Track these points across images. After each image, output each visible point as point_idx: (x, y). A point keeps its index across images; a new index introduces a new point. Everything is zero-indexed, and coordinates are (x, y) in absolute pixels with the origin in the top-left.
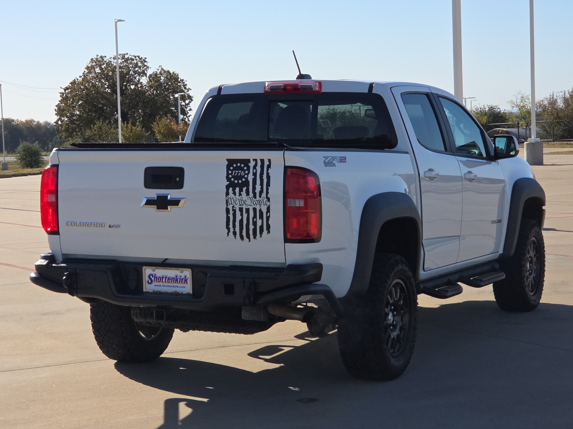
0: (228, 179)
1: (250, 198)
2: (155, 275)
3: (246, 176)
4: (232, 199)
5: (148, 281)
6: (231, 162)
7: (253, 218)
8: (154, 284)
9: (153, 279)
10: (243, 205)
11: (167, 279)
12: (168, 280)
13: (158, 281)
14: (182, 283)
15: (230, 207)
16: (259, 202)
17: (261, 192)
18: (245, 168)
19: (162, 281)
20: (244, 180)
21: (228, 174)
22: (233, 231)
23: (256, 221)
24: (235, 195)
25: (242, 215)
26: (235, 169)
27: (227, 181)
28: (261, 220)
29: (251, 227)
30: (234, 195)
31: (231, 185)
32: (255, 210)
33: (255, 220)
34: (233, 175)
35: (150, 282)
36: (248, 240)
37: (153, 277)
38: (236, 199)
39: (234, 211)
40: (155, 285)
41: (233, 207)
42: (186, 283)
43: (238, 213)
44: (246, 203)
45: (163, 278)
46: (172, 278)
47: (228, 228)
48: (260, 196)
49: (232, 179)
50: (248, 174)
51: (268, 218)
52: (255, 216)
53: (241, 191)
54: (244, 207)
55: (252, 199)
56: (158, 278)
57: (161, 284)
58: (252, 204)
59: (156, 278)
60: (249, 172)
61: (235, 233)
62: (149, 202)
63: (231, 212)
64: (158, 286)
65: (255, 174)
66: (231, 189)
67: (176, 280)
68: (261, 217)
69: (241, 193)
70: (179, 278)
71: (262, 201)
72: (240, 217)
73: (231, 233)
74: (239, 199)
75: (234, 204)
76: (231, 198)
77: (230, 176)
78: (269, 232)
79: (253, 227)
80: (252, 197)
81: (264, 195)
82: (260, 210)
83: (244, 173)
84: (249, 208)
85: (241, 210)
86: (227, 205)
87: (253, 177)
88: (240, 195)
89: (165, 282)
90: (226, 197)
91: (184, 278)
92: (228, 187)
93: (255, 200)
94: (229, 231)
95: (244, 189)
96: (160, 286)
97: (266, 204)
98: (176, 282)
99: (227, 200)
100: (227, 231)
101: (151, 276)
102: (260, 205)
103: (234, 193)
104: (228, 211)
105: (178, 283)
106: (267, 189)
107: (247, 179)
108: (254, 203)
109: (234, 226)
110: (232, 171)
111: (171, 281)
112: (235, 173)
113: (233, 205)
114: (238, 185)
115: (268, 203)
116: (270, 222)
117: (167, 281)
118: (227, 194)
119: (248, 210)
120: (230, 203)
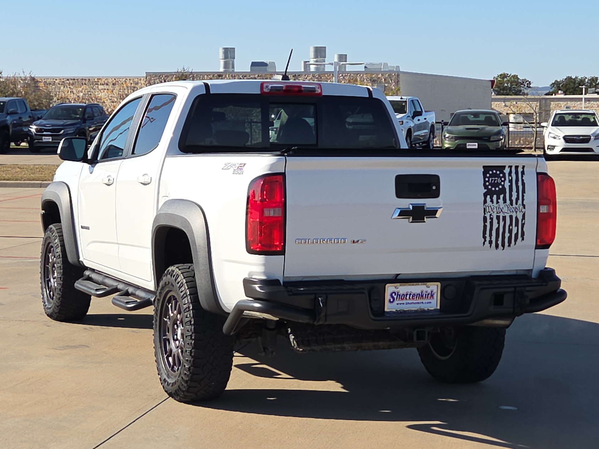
0: (486, 187)
1: (507, 206)
2: (398, 293)
3: (503, 183)
4: (490, 208)
5: (390, 300)
6: (487, 169)
7: (509, 227)
8: (396, 302)
9: (395, 297)
10: (500, 213)
11: (411, 296)
12: (413, 296)
13: (401, 299)
14: (427, 298)
15: (488, 215)
16: (515, 209)
17: (517, 199)
18: (501, 175)
19: (406, 299)
20: (500, 187)
21: (485, 182)
22: (489, 239)
23: (512, 229)
24: (493, 203)
25: (499, 223)
26: (491, 176)
27: (485, 189)
28: (516, 227)
29: (507, 235)
30: (491, 203)
31: (488, 193)
32: (511, 217)
33: (511, 227)
34: (490, 182)
35: (392, 300)
36: (502, 248)
37: (395, 295)
38: (493, 207)
39: (492, 219)
40: (398, 304)
41: (491, 215)
42: (433, 298)
43: (495, 221)
44: (503, 211)
45: (407, 295)
46: (417, 294)
47: (484, 237)
48: (516, 204)
49: (490, 187)
50: (504, 181)
51: (523, 225)
52: (511, 224)
53: (498, 198)
54: (501, 215)
55: (508, 206)
56: (401, 295)
57: (404, 301)
58: (509, 212)
59: (398, 296)
60: (505, 179)
61: (491, 242)
62: (404, 213)
63: (489, 221)
64: (400, 304)
65: (511, 181)
66: (488, 197)
67: (421, 296)
68: (517, 225)
69: (499, 200)
70: (425, 293)
71: (518, 208)
72: (497, 226)
73: (487, 243)
74: (496, 207)
75: (492, 212)
76: (489, 206)
77: (487, 184)
78: (523, 239)
79: (509, 235)
80: (509, 205)
81: (520, 202)
82: (516, 218)
83: (500, 181)
84: (505, 216)
85: (498, 218)
86: (485, 214)
87: (509, 184)
88: (498, 202)
89: (409, 298)
90: (484, 204)
91: (430, 293)
92: (485, 195)
93: (512, 207)
94: (485, 241)
95: (502, 196)
96: (403, 304)
97: (521, 211)
98: (421, 298)
99: (484, 209)
100: (483, 240)
101: (394, 294)
102: (516, 212)
103: (492, 201)
104: (485, 219)
105: (423, 298)
106: (523, 196)
107: (503, 186)
108: (511, 211)
109: (491, 235)
110: (489, 178)
111: (415, 297)
112: (492, 180)
113: (490, 213)
114: (495, 192)
115: (523, 210)
116: (524, 229)
117: (411, 297)
118: (485, 202)
119: (504, 218)
120: (488, 211)
